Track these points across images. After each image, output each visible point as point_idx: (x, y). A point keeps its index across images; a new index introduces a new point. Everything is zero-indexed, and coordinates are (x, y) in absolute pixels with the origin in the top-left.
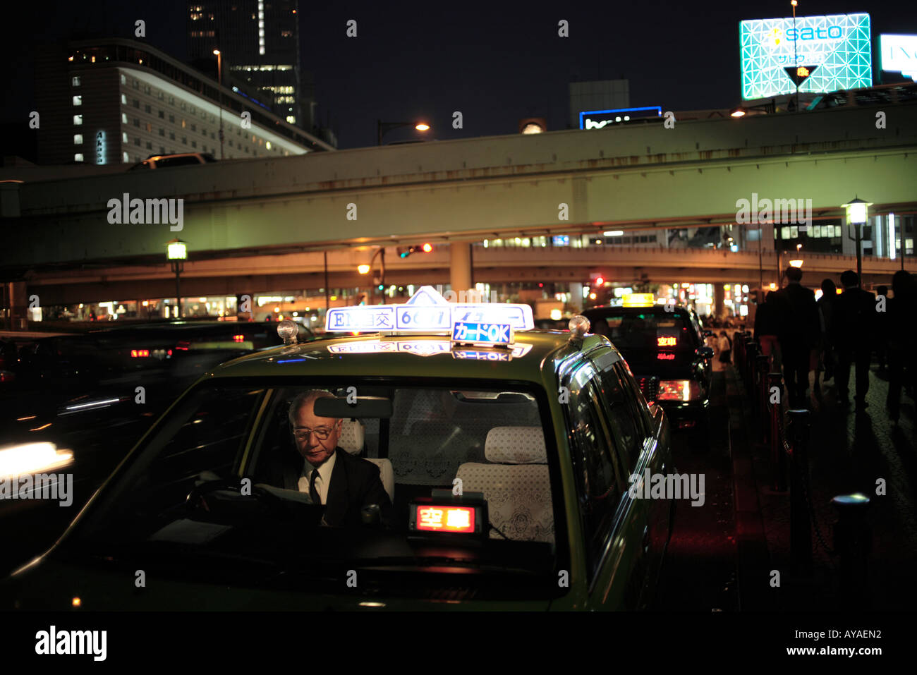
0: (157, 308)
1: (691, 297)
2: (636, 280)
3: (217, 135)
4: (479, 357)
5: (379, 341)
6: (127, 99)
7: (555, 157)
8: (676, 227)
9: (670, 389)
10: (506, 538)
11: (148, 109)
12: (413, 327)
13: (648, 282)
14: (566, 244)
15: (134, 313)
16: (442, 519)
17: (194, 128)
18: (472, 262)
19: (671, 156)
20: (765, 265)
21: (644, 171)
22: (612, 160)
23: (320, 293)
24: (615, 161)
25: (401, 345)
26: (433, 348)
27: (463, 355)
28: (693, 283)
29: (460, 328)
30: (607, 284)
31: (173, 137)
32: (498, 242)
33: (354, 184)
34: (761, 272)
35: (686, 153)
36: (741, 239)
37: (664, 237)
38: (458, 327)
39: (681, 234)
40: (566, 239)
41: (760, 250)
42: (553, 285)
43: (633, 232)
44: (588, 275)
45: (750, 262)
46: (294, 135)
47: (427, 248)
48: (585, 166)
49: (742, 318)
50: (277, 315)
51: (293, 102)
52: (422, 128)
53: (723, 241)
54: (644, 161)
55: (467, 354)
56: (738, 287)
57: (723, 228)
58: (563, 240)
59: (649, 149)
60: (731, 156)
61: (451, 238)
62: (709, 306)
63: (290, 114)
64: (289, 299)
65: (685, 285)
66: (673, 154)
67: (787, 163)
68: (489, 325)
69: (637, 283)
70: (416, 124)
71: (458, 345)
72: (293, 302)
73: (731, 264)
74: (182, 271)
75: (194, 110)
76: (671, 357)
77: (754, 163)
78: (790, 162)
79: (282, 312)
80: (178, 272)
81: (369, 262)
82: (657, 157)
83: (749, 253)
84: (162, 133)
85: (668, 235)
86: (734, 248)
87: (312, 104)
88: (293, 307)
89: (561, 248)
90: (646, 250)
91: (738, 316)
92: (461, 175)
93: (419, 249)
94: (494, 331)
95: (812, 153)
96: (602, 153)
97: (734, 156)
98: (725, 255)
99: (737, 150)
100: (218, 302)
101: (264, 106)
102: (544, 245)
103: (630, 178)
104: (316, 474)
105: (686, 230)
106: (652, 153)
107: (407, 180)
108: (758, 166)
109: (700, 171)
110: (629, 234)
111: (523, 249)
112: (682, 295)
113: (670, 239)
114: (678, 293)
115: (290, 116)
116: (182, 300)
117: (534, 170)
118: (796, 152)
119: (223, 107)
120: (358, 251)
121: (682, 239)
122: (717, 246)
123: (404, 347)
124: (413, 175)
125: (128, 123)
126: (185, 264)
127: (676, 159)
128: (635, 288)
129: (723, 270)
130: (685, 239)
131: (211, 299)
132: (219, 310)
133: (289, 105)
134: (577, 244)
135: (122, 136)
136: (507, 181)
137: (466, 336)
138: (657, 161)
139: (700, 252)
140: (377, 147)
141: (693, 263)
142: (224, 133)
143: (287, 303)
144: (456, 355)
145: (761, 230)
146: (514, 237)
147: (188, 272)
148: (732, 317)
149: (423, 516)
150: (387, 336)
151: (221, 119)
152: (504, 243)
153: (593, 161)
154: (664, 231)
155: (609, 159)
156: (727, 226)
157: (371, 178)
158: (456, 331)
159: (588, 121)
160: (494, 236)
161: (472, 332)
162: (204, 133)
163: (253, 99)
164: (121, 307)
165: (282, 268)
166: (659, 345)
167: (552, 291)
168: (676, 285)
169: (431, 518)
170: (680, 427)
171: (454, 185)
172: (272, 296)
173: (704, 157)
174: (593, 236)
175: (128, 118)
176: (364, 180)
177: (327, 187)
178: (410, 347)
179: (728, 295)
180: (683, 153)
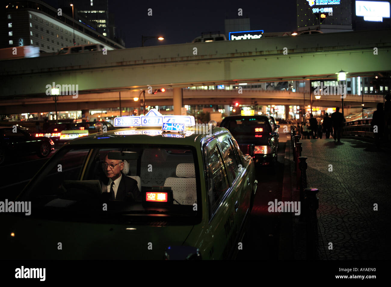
0: (47, 116)
1: (276, 111)
2: (252, 104)
3: (72, 41)
4: (172, 136)
5: (135, 130)
6: (32, 25)
7: (217, 52)
8: (269, 81)
9: (259, 149)
10: (180, 204)
11: (42, 29)
12: (148, 125)
13: (257, 105)
14: (223, 88)
15: (37, 118)
16: (155, 197)
17: (62, 38)
18: (182, 96)
19: (265, 52)
20: (306, 98)
21: (254, 58)
22: (241, 53)
23: (118, 109)
24: (242, 54)
25: (143, 132)
26: (156, 133)
27: (166, 135)
28: (276, 105)
29: (165, 125)
30: (240, 105)
31: (53, 42)
32: (194, 88)
33: (131, 63)
34: (305, 100)
35: (272, 51)
36: (297, 87)
37: (264, 85)
38: (164, 125)
39: (272, 84)
40: (223, 86)
41: (304, 91)
42: (217, 106)
43: (251, 84)
44: (232, 102)
45: (300, 96)
46: (106, 41)
47: (163, 90)
48: (229, 56)
49: (297, 120)
50: (99, 119)
51: (106, 27)
52: (161, 39)
53: (289, 87)
54: (254, 54)
55: (168, 135)
56: (295, 107)
57: (289, 82)
58: (222, 87)
59: (256, 49)
60: (290, 52)
61: (173, 86)
62: (283, 115)
63: (104, 32)
64: (104, 112)
65: (273, 106)
66: (266, 51)
67: (314, 55)
68: (176, 124)
69: (253, 105)
70: (158, 37)
71: (164, 132)
72: (106, 113)
73: (292, 97)
74: (58, 100)
75: (62, 30)
76: (261, 136)
77: (300, 55)
78: (315, 55)
79: (101, 117)
80: (56, 100)
81: (138, 96)
82: (259, 53)
83: (300, 92)
84: (48, 40)
85: (266, 85)
86: (294, 91)
87: (114, 28)
88: (106, 115)
89: (220, 90)
90: (256, 91)
91: (295, 119)
92: (177, 60)
93: (160, 91)
94: (178, 126)
95: (324, 51)
96: (236, 50)
97: (292, 52)
98: (290, 93)
99: (293, 50)
100: (73, 113)
101: (93, 28)
102: (213, 89)
103: (248, 61)
104: (113, 183)
105: (274, 83)
106: (257, 51)
107: (154, 61)
108: (302, 57)
109: (278, 58)
110: (250, 84)
111: (204, 90)
112: (272, 110)
113: (267, 87)
114: (270, 109)
115: (104, 33)
116: (58, 112)
117: (208, 57)
118: (318, 51)
119: (75, 28)
120: (134, 92)
121: (272, 86)
122: (286, 89)
123: (145, 132)
124: (157, 59)
125: (33, 35)
126: (59, 97)
127: (267, 53)
128: (252, 107)
129: (289, 99)
130: (273, 86)
131: (71, 112)
132: (74, 117)
133: (104, 28)
134: (228, 88)
135: (30, 41)
136: (197, 62)
137: (168, 128)
138: (260, 54)
139: (279, 92)
140: (142, 47)
141: (276, 96)
142: (75, 40)
143: (104, 113)
144: (163, 136)
145: (305, 83)
146: (201, 86)
147: (60, 100)
148: (292, 119)
149: (148, 196)
150: (138, 128)
151: (74, 34)
152: (196, 88)
153: (233, 54)
154: (264, 83)
155: (239, 53)
156: (291, 81)
157: (138, 61)
158: (164, 126)
159: (232, 36)
160: (191, 85)
161: (170, 127)
162: (67, 40)
163: (88, 26)
164: (31, 115)
165: (101, 98)
166: (256, 131)
167: (217, 109)
168: (269, 106)
169: (152, 197)
170: (263, 164)
171: (174, 64)
172: (97, 111)
173: (279, 52)
174: (234, 85)
175: (33, 33)
176: (135, 61)
177: (120, 64)
178: (147, 133)
179: (291, 110)
180: (271, 51)
